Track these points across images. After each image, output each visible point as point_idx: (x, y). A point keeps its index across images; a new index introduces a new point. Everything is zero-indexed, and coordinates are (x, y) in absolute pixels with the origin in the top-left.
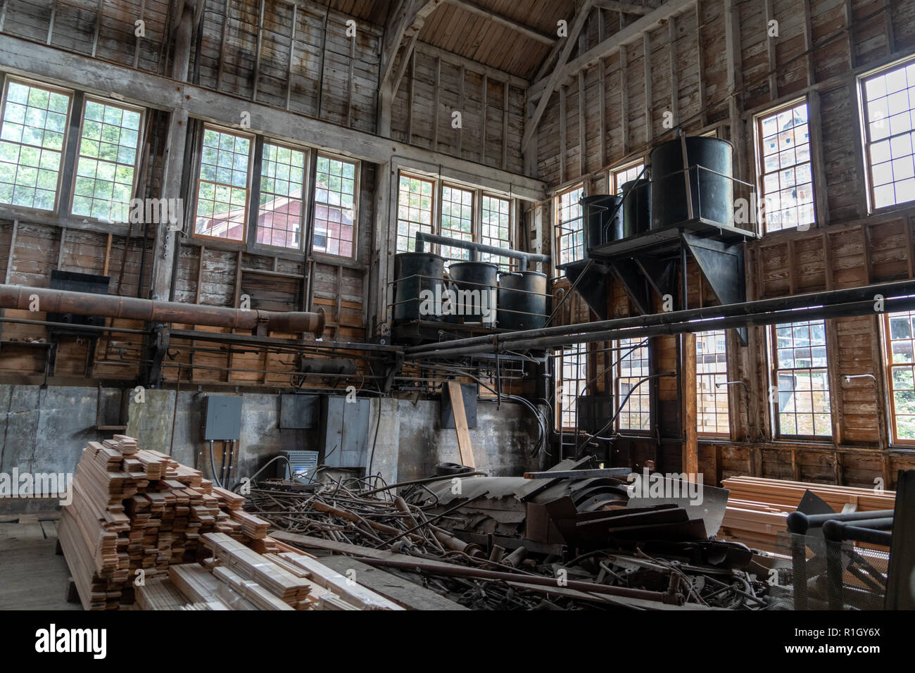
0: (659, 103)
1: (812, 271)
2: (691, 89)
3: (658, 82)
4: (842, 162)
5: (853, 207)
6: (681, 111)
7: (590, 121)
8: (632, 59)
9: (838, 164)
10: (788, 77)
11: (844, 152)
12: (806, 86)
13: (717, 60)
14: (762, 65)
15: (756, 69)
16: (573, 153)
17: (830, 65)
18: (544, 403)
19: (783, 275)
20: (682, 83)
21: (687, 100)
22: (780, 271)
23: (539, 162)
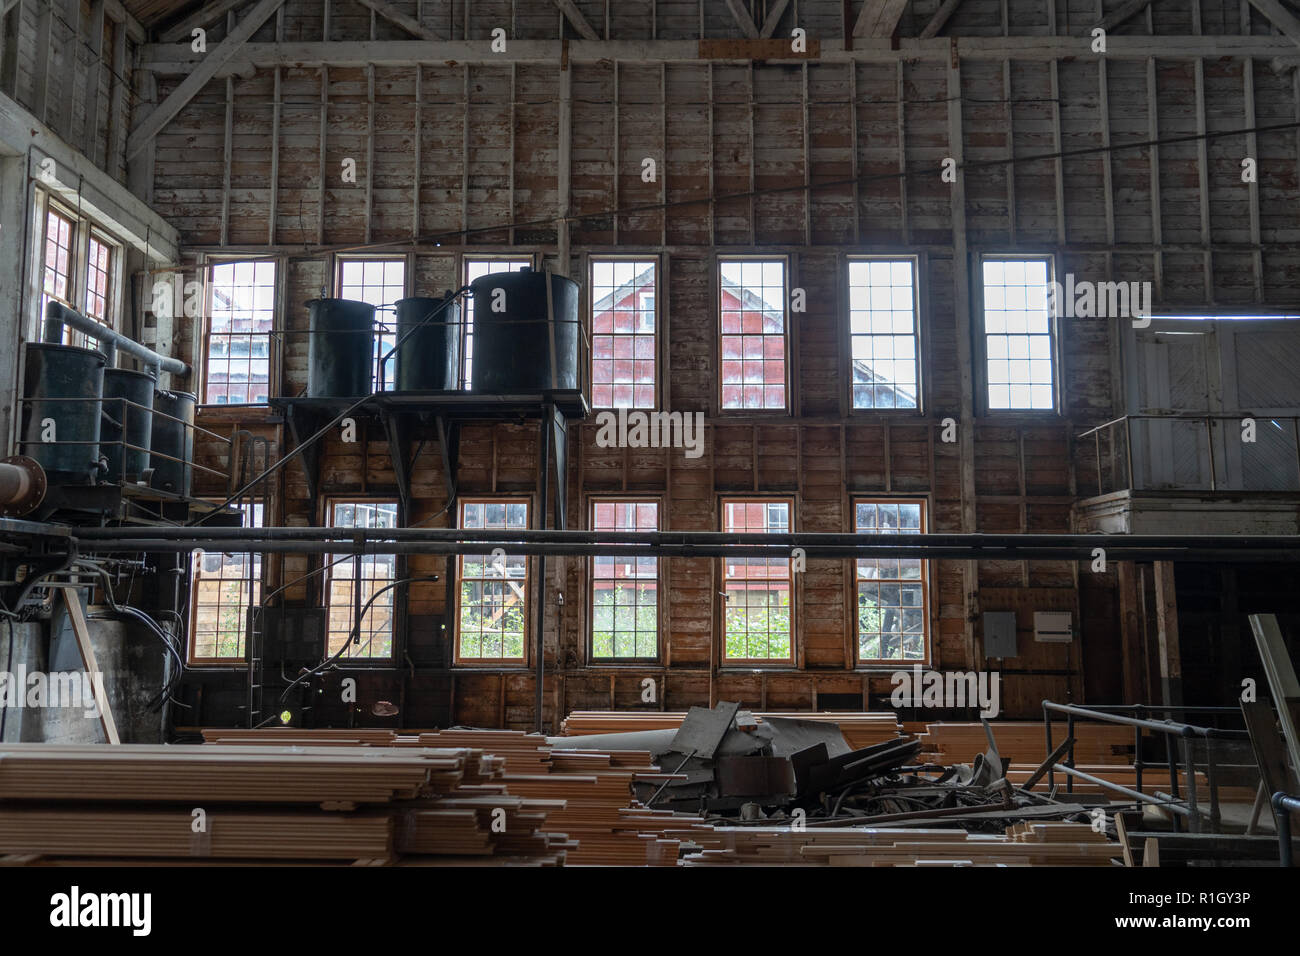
0: (433, 180)
1: (645, 466)
2: (491, 182)
3: (433, 147)
4: (690, 346)
5: (697, 400)
6: (473, 207)
7: (287, 158)
8: (384, 91)
9: (684, 346)
10: (633, 222)
11: (693, 336)
12: (660, 245)
13: (534, 158)
14: (599, 192)
15: (591, 194)
16: (246, 198)
17: (685, 228)
18: (170, 618)
19: (609, 464)
20: (476, 167)
21: (482, 195)
22: (606, 459)
23: (157, 186)
